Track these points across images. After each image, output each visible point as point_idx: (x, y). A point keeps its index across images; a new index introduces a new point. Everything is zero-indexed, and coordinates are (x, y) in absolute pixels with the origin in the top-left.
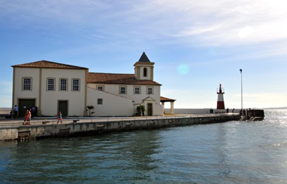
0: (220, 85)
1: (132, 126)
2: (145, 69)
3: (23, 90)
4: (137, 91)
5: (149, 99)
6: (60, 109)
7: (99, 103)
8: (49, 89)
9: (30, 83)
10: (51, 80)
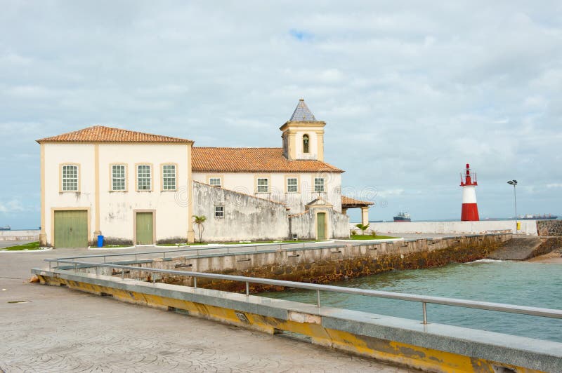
0: (468, 166)
1: (299, 260)
2: (306, 136)
3: (62, 190)
4: (292, 186)
5: (319, 202)
6: (137, 227)
7: (217, 214)
8: (114, 188)
9: (76, 176)
10: (118, 167)
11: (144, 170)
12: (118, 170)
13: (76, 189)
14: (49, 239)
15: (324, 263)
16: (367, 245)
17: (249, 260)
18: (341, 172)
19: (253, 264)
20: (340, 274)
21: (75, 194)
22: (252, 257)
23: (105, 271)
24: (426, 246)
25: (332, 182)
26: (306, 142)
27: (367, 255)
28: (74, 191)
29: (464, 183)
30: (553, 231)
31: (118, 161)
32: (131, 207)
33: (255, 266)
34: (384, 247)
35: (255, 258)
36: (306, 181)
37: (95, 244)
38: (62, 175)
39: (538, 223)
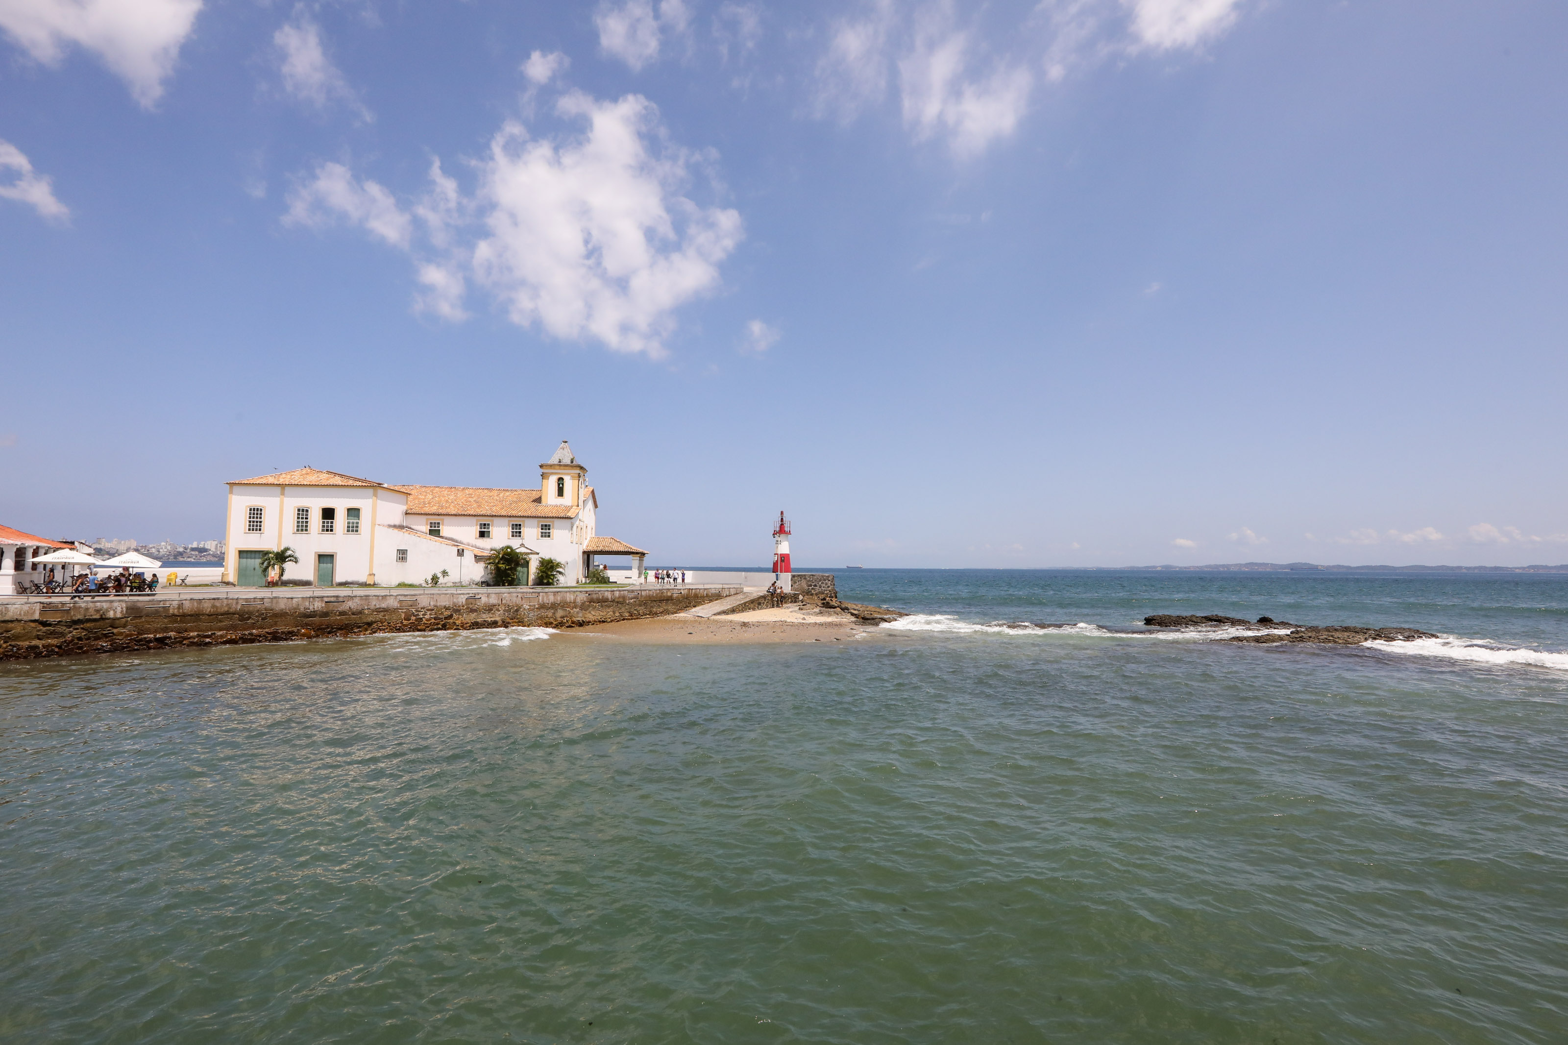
2: (561, 480)
3: (247, 531)
4: (517, 531)
6: (318, 569)
7: (400, 558)
8: (298, 530)
9: (261, 518)
10: (303, 510)
11: (328, 513)
12: (303, 514)
13: (260, 530)
14: (232, 578)
21: (258, 536)
26: (561, 486)
28: (258, 532)
31: (303, 505)
32: (314, 550)
38: (248, 516)
39: (793, 576)
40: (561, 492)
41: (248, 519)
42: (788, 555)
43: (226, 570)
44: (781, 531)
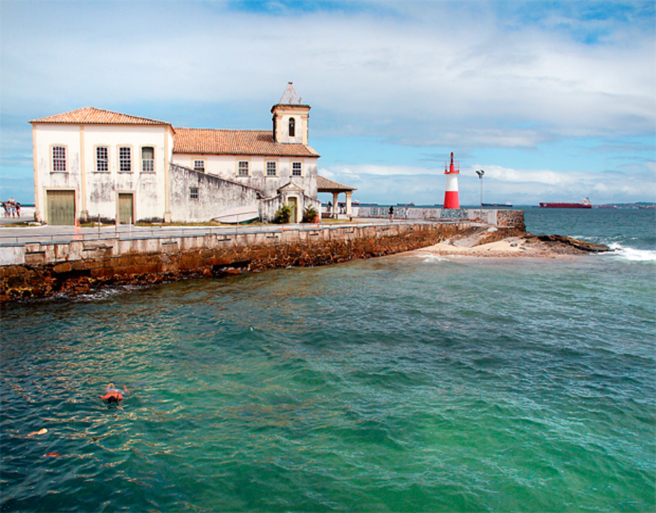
0: (452, 154)
1: (230, 244)
2: (292, 120)
3: (53, 171)
4: (272, 170)
5: (291, 186)
6: (120, 209)
7: (192, 196)
8: (99, 169)
9: (64, 157)
10: (102, 149)
11: (125, 152)
12: (102, 152)
13: (64, 169)
14: (43, 216)
15: (258, 247)
16: (308, 231)
17: (176, 243)
18: (318, 157)
19: (179, 247)
20: (276, 258)
21: (63, 175)
22: (179, 240)
23: (17, 251)
24: (374, 233)
25: (306, 166)
26: (292, 126)
27: (307, 240)
28: (63, 171)
29: (448, 171)
30: (512, 221)
31: (102, 143)
32: (113, 188)
33: (182, 248)
34: (326, 232)
35: (183, 241)
36: (284, 166)
37: (82, 222)
38: (52, 155)
39: (499, 212)
40: (292, 133)
41: (52, 159)
42: (456, 193)
43: (38, 209)
44: (451, 170)
